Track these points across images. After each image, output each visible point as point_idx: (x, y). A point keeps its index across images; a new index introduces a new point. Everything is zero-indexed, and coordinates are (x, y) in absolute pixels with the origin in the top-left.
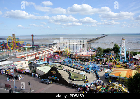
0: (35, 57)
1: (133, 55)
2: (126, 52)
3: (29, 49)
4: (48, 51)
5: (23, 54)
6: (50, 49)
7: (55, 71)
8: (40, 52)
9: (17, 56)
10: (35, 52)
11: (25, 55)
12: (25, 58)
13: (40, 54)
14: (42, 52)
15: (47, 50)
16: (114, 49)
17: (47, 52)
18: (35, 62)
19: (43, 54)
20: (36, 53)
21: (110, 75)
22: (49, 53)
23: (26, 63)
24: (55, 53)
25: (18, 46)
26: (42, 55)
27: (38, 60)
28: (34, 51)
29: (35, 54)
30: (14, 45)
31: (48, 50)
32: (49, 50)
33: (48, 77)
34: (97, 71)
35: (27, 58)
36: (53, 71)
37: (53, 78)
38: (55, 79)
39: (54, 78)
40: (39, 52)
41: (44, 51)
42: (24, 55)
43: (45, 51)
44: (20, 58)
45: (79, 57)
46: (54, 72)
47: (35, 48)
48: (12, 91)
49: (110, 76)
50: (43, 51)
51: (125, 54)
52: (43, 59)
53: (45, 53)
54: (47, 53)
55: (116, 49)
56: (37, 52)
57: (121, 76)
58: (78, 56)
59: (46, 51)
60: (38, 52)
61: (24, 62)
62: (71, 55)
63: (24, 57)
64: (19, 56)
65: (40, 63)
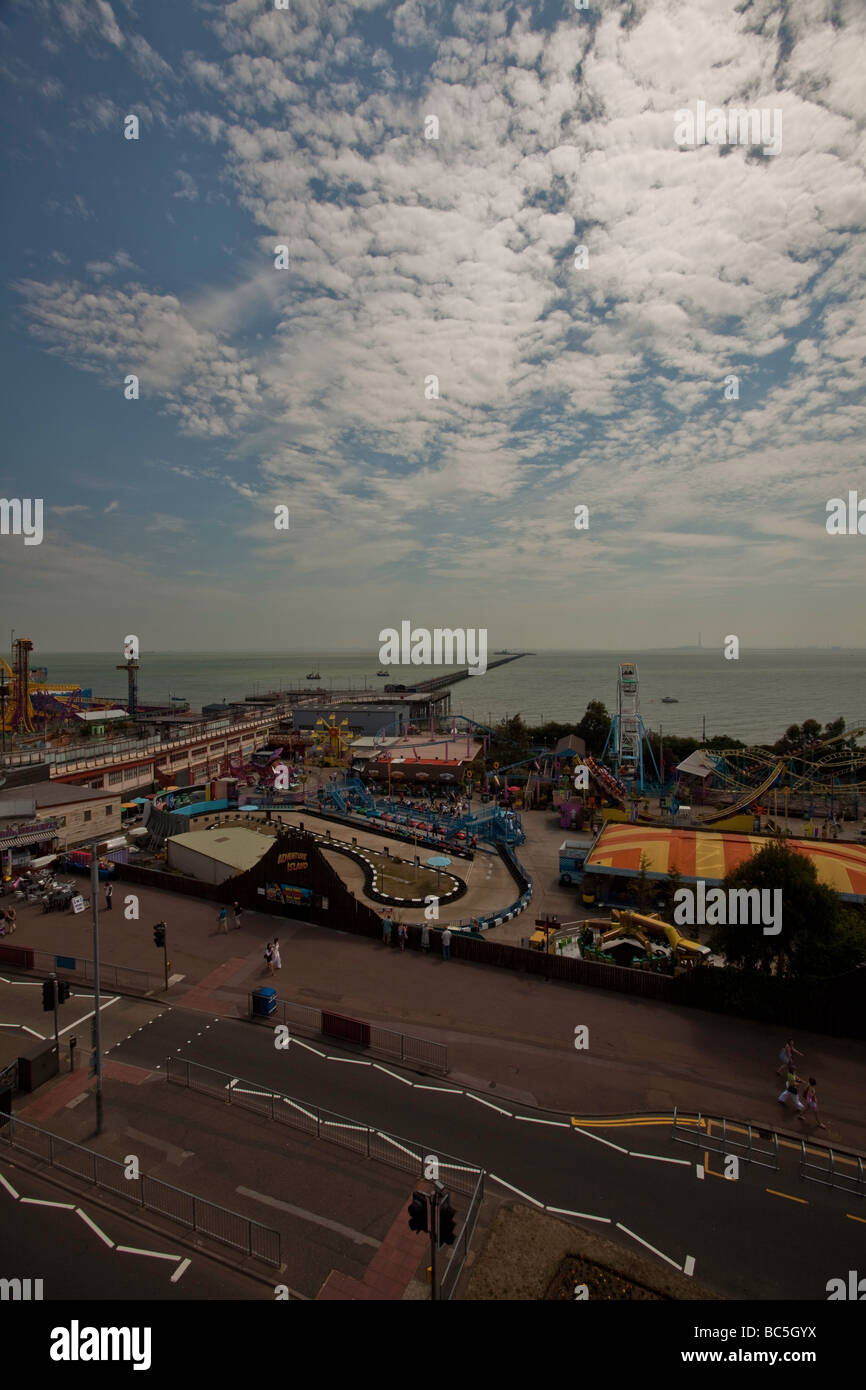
0: (158, 774)
1: (676, 757)
2: (644, 740)
3: (115, 728)
4: (229, 743)
5: (90, 758)
6: (239, 732)
7: (303, 856)
8: (186, 746)
9: (52, 770)
10: (156, 745)
11: (100, 763)
12: (101, 784)
13: (185, 755)
14: (192, 745)
15: (222, 736)
16: (580, 731)
17: (222, 745)
18: (160, 806)
19: (200, 760)
20: (162, 752)
21: (591, 865)
22: (233, 749)
23: (109, 810)
24: (266, 749)
25: (42, 714)
26: (193, 761)
27: (176, 794)
28: (150, 740)
29: (159, 759)
30: (20, 708)
31: (227, 735)
32: (231, 734)
33: (261, 891)
34: (508, 847)
35: (112, 782)
36: (293, 855)
37: (292, 894)
38: (303, 900)
39: (295, 893)
40: (180, 747)
41: (208, 740)
42: (91, 765)
43: (213, 739)
44: (67, 779)
45: (399, 773)
46: (297, 860)
47: (154, 723)
48: (60, 985)
49: (587, 870)
50: (198, 743)
51: (638, 753)
52: (203, 788)
53: (209, 753)
54: (219, 753)
55: (595, 731)
56: (164, 747)
57: (650, 869)
58: (396, 767)
59: (217, 738)
60: (174, 749)
61: (97, 807)
62: (356, 761)
63: (94, 778)
64: (62, 771)
65: (186, 811)
